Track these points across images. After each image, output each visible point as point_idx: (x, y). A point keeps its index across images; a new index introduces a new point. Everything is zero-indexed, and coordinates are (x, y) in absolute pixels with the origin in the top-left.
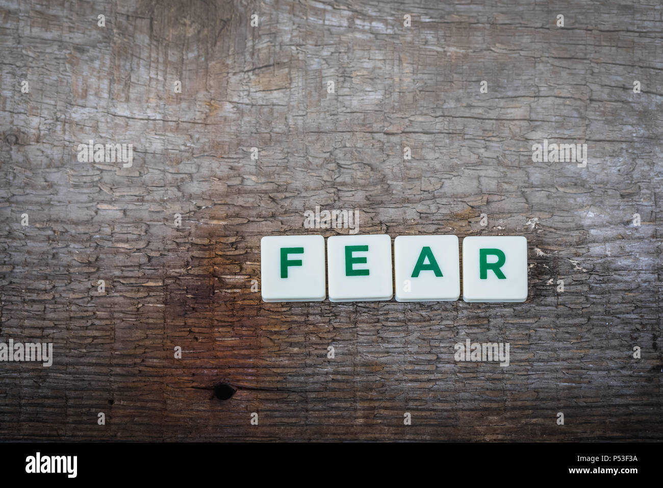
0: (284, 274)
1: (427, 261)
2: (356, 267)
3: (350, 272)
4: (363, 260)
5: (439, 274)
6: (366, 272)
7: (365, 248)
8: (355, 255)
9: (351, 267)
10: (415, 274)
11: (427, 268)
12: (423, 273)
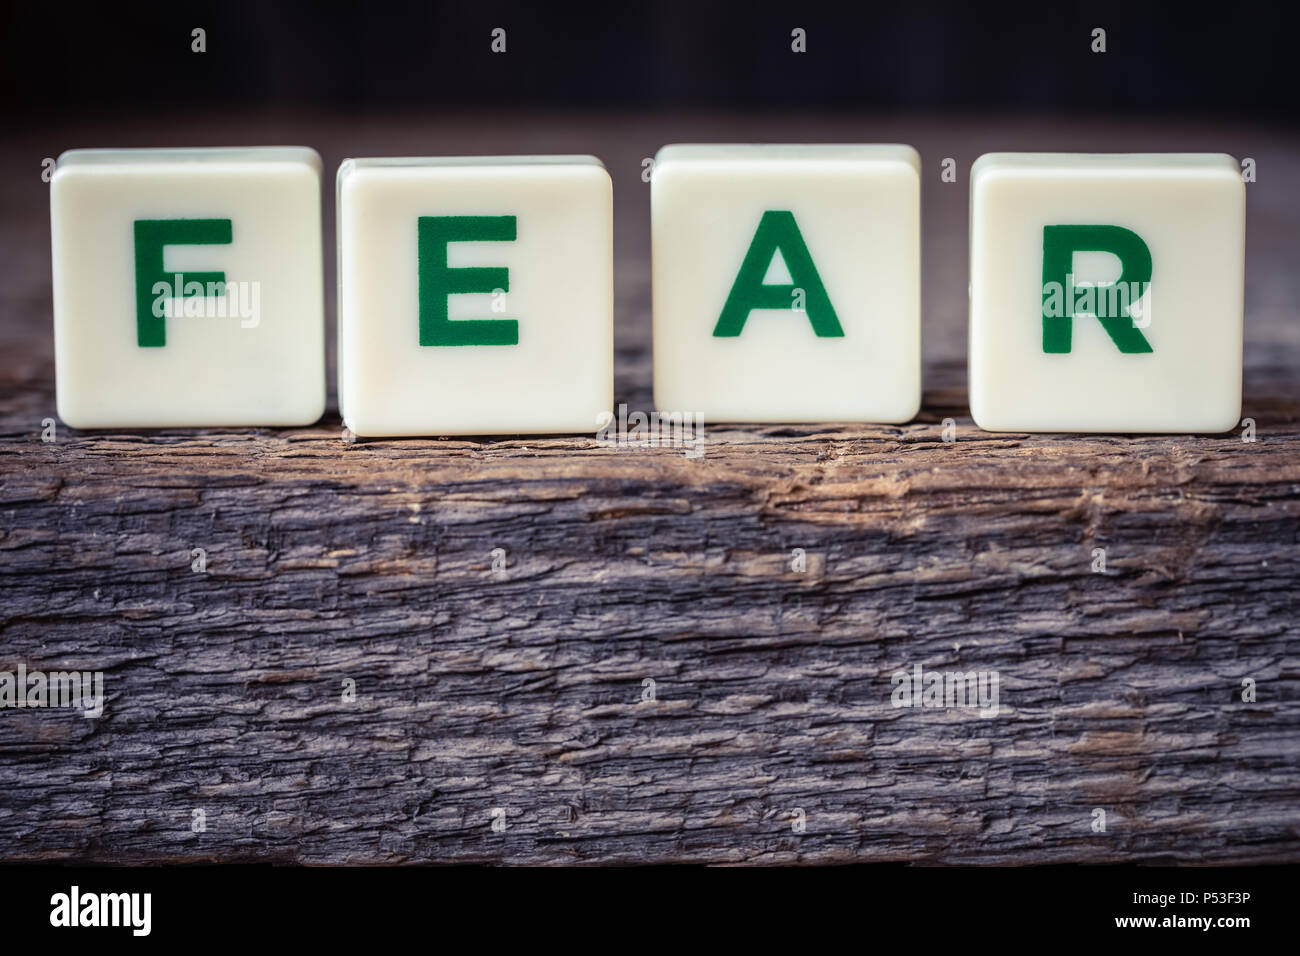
0: (151, 332)
1: (778, 273)
2: (462, 307)
3: (437, 330)
4: (494, 280)
5: (826, 323)
6: (503, 333)
7: (502, 228)
8: (462, 255)
9: (443, 308)
10: (730, 324)
11: (779, 298)
12: (759, 320)
